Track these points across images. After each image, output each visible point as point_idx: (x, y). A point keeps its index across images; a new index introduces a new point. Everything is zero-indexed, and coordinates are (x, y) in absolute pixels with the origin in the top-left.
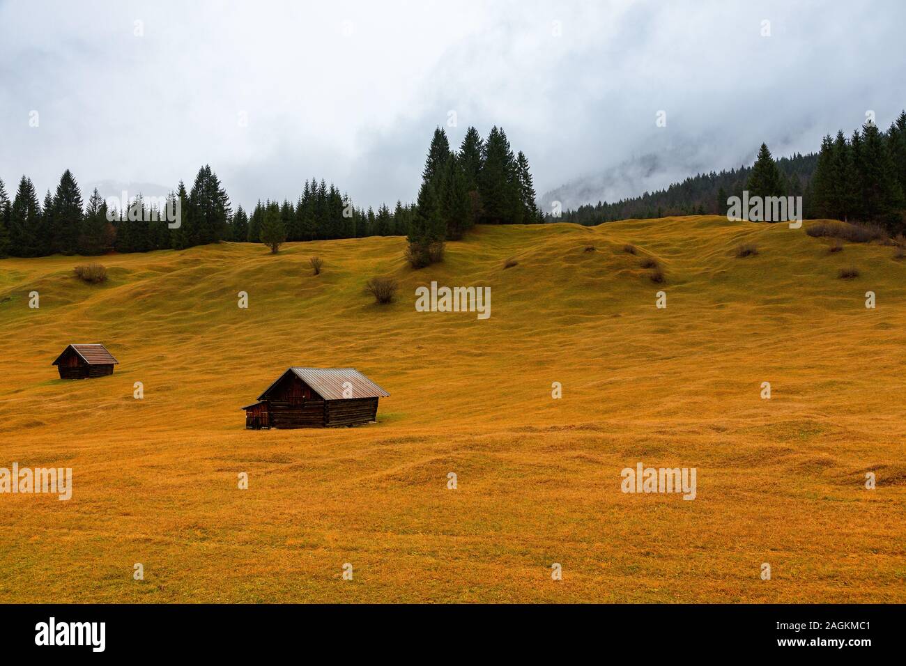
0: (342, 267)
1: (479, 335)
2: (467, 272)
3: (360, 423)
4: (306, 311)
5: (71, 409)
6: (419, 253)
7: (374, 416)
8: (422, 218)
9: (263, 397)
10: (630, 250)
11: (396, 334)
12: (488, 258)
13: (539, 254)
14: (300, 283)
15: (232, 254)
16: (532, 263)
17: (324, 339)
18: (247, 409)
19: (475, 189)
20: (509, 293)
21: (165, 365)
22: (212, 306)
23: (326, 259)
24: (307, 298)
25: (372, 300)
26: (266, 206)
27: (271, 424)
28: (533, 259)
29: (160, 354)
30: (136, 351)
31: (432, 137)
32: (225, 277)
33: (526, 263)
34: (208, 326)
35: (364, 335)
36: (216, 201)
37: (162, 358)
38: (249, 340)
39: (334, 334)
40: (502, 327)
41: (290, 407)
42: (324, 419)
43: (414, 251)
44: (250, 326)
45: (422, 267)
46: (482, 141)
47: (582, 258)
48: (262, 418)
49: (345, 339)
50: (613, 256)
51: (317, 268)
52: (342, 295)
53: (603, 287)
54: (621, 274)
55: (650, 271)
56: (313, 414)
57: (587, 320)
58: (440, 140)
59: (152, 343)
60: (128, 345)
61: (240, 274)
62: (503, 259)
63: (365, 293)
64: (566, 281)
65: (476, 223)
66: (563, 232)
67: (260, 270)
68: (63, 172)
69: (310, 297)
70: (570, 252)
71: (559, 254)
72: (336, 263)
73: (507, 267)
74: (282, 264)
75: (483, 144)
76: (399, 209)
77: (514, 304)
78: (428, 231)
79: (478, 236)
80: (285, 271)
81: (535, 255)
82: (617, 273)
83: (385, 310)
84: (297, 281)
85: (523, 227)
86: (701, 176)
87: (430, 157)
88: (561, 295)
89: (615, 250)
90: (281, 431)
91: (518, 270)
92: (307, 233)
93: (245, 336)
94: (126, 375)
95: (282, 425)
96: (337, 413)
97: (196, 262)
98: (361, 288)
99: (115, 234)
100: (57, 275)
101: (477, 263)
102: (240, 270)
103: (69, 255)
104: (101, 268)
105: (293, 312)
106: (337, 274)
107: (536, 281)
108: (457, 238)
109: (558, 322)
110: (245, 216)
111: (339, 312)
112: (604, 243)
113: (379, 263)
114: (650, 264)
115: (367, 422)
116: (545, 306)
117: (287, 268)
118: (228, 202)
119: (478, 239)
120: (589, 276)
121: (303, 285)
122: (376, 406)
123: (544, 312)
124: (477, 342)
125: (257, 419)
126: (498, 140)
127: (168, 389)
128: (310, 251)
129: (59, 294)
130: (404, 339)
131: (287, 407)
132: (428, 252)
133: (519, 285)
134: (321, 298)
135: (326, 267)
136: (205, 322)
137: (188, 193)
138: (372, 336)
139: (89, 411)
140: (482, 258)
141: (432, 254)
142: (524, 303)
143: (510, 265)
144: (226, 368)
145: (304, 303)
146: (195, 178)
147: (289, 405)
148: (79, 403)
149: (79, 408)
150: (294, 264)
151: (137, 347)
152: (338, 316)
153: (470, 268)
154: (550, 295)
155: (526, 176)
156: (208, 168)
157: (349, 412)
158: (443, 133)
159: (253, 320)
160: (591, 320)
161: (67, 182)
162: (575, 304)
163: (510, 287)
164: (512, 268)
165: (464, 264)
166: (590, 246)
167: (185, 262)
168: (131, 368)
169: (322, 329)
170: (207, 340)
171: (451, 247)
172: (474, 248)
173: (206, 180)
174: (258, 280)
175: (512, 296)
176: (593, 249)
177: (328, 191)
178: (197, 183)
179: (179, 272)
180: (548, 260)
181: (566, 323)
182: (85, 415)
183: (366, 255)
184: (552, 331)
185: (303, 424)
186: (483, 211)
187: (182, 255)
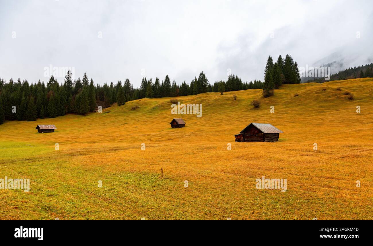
0: (242, 98)
1: (291, 116)
2: (282, 98)
3: (274, 141)
4: (233, 110)
5: (178, 135)
6: (266, 93)
7: (278, 139)
8: (267, 82)
9: (241, 132)
10: (339, 90)
11: (263, 116)
12: (288, 94)
13: (306, 92)
14: (231, 102)
15: (209, 95)
16: (304, 95)
17: (241, 118)
18: (236, 136)
19: (282, 74)
20: (297, 104)
21: (198, 124)
22: (206, 109)
23: (237, 96)
24: (233, 107)
25: (253, 107)
26: (217, 82)
27: (244, 141)
28: (304, 93)
29: (196, 122)
30: (188, 121)
31: (268, 59)
32: (209, 101)
33: (302, 95)
34: (206, 114)
35: (253, 117)
36: (205, 81)
37: (196, 123)
38: (219, 118)
39: (244, 116)
40: (297, 114)
41: (251, 136)
42: (263, 140)
43: (264, 92)
44: (218, 114)
45: (267, 97)
46: (283, 59)
47: (321, 92)
48: (241, 139)
49: (247, 118)
50: (333, 91)
51: (235, 98)
52: (243, 106)
53: (331, 101)
54: (337, 97)
55: (348, 96)
56: (259, 138)
57: (327, 112)
58: (270, 59)
59: (192, 119)
60: (186, 120)
61: (213, 101)
62: (293, 94)
63: (251, 105)
64: (317, 100)
65: (282, 84)
66: (312, 85)
67: (219, 99)
68: (166, 76)
69: (234, 106)
70: (317, 91)
71: (313, 92)
72: (240, 97)
73: (295, 96)
74: (225, 97)
75: (284, 60)
76: (255, 82)
77: (300, 107)
78: (269, 86)
79: (283, 87)
80: (226, 99)
81: (305, 92)
82: (335, 97)
83: (257, 110)
84: (229, 102)
85: (298, 85)
86: (350, 68)
87: (267, 65)
88: (316, 104)
89: (334, 90)
90: (247, 143)
91: (299, 97)
92: (229, 89)
93: (218, 117)
94: (189, 127)
95: (248, 141)
96: (268, 138)
97: (200, 98)
98: (249, 103)
99: (179, 91)
100: (166, 102)
101: (284, 96)
102: (213, 99)
103: (168, 97)
104: (177, 100)
105: (229, 110)
106: (241, 100)
107: (306, 100)
108: (277, 88)
109: (317, 112)
110: (211, 86)
111: (244, 110)
112: (329, 88)
113: (253, 96)
114: (347, 94)
115: (276, 141)
116: (310, 108)
117: (226, 98)
118: (208, 81)
119: (283, 89)
120: (325, 98)
121: (232, 103)
122: (279, 136)
123: (311, 109)
124: (291, 118)
125: (239, 139)
126: (289, 59)
127: (202, 131)
128: (232, 94)
129: (167, 107)
130: (266, 118)
131: (249, 136)
132: (269, 92)
133: (300, 101)
134: (237, 106)
135: (238, 98)
136: (205, 114)
137: (198, 79)
138: (255, 117)
139: (183, 136)
140: (285, 94)
141: (270, 93)
142: (303, 107)
143: (296, 96)
144: (215, 125)
145: (232, 108)
146: (199, 75)
147: (250, 135)
148: (180, 134)
149: (180, 135)
150: (228, 97)
151: (188, 120)
152: (243, 111)
153: (282, 97)
154: (312, 104)
155: (297, 69)
156: (202, 72)
157: (271, 138)
158: (271, 57)
159: (218, 113)
160: (329, 112)
161: (167, 78)
162: (321, 107)
163: (297, 102)
164: (297, 96)
165: (280, 96)
166: (324, 89)
167: (197, 98)
168: (189, 125)
169: (239, 115)
170: (207, 118)
171: (276, 91)
172: (283, 91)
173: (202, 76)
174: (218, 102)
175: (299, 105)
176: (325, 90)
177: (235, 77)
178: (200, 76)
179: (196, 100)
180: (309, 94)
181: (320, 112)
182: (183, 137)
183: (248, 94)
184: (315, 115)
185: (255, 141)
186: (284, 80)
187: (196, 96)
